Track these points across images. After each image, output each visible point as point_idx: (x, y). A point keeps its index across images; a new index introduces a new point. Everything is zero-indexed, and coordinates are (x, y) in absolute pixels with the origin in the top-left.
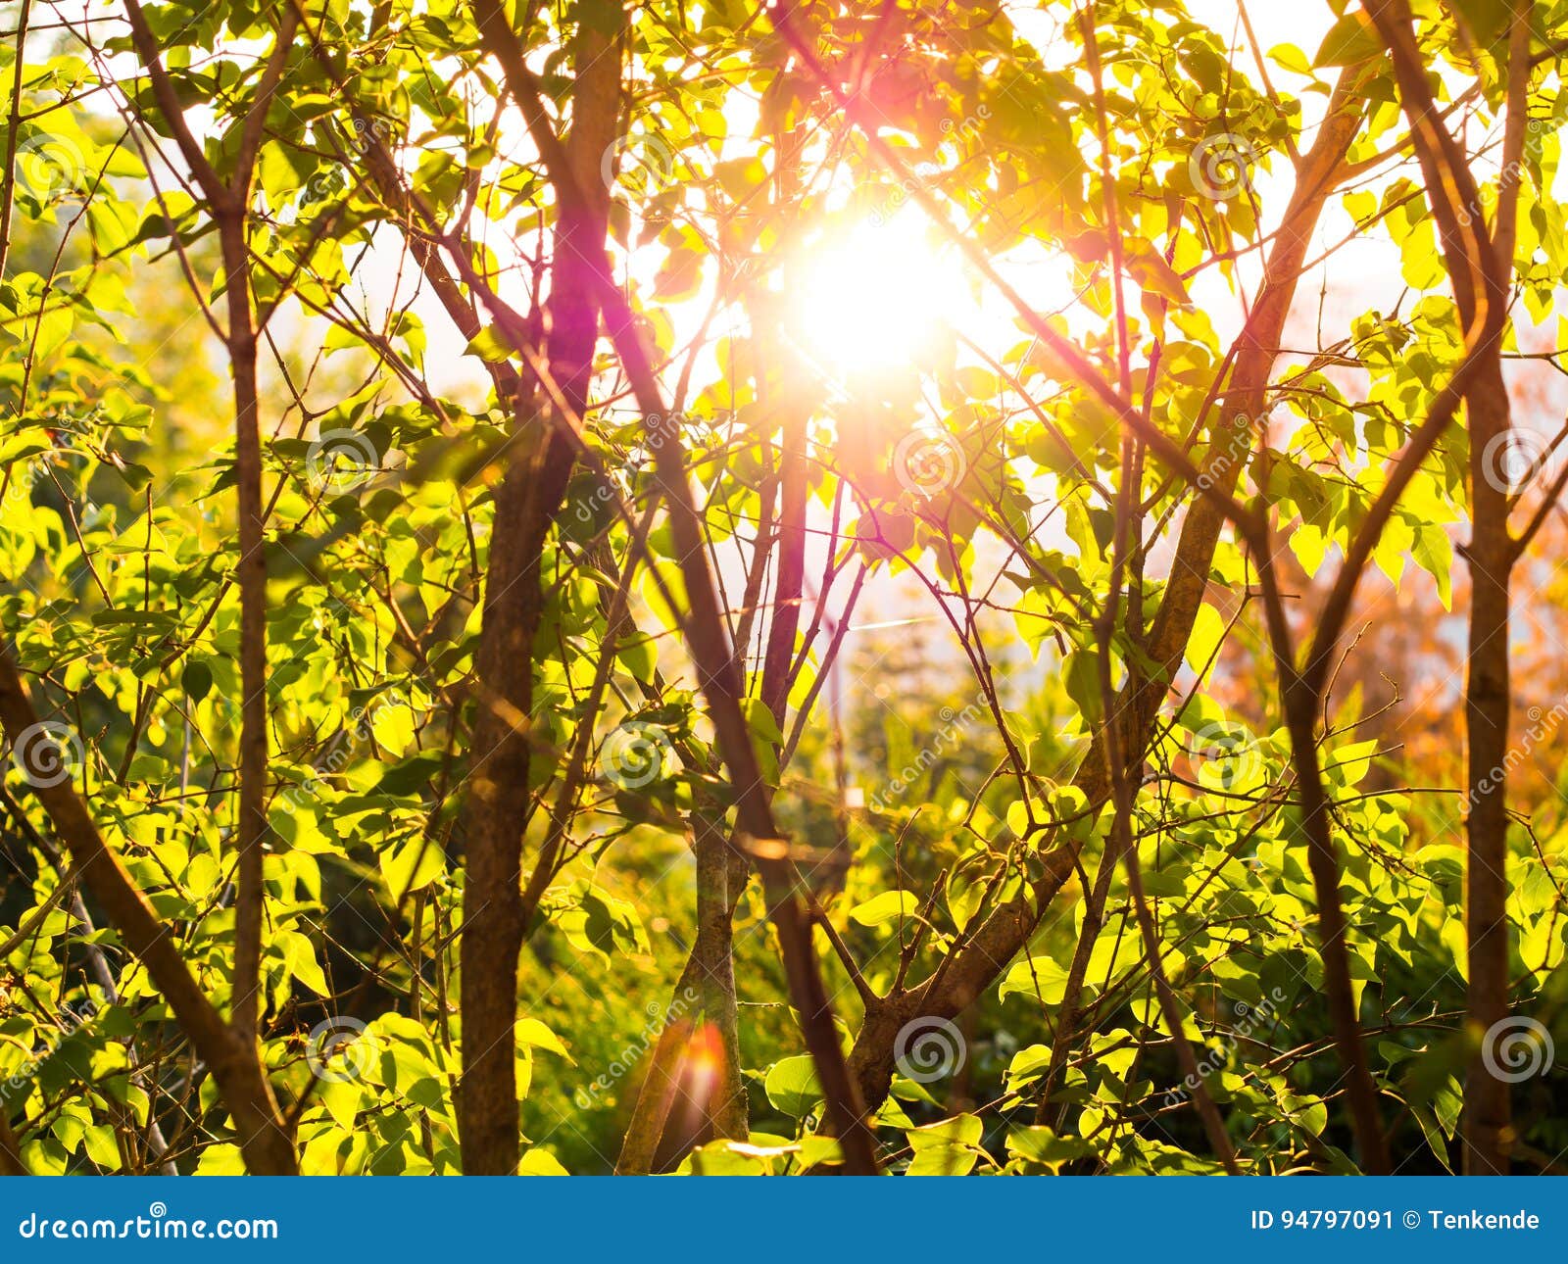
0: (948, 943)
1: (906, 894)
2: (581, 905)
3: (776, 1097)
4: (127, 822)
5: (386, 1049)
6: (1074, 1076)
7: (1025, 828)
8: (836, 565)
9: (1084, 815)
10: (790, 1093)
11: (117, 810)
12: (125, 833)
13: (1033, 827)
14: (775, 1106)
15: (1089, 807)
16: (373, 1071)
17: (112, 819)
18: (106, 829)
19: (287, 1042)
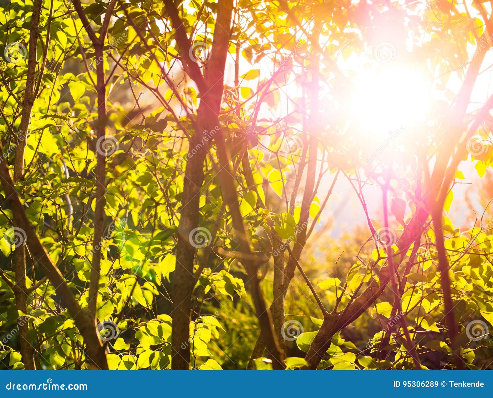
0: (351, 296)
1: (337, 279)
2: (223, 279)
3: (300, 345)
4: (76, 248)
5: (160, 324)
6: (392, 341)
7: (377, 258)
8: (323, 171)
9: (397, 254)
10: (304, 344)
11: (73, 243)
12: (75, 251)
13: (380, 258)
14: (300, 349)
15: (399, 252)
16: (155, 332)
17: (71, 246)
18: (69, 250)
19: (127, 321)
